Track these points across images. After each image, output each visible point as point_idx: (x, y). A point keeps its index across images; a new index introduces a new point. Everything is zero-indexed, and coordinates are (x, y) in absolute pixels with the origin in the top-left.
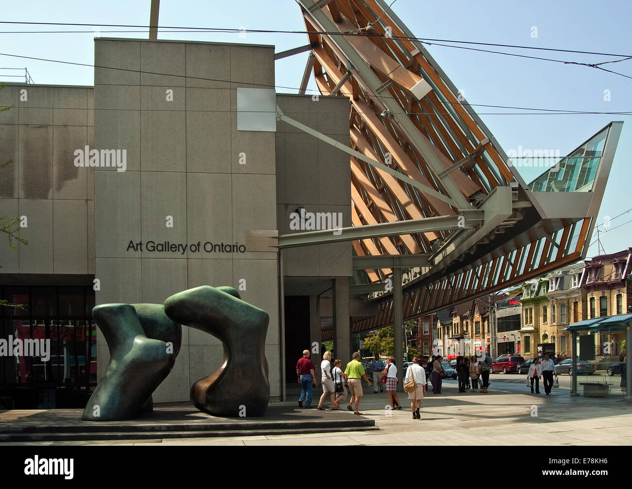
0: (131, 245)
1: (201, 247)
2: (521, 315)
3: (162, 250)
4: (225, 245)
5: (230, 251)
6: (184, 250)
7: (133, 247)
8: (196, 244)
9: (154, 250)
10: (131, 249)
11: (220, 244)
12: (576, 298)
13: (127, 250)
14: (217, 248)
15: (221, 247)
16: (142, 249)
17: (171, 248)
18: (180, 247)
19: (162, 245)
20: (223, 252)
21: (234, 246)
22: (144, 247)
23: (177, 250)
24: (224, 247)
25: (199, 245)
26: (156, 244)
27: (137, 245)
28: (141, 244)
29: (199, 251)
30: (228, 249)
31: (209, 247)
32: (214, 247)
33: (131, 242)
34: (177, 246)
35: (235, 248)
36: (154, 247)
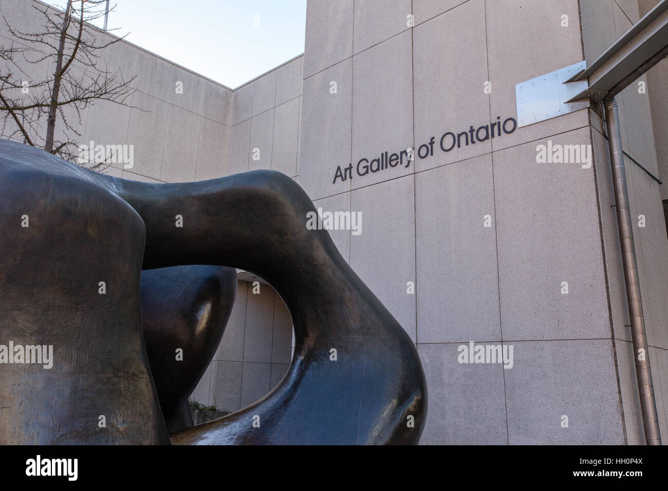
0: (339, 174)
1: (437, 146)
3: (379, 169)
4: (476, 128)
5: (487, 138)
8: (427, 142)
9: (368, 172)
10: (339, 180)
11: (468, 130)
13: (334, 182)
14: (463, 138)
15: (469, 134)
16: (352, 175)
17: (391, 161)
18: (404, 156)
19: (378, 161)
20: (473, 142)
21: (493, 125)
22: (354, 171)
23: (399, 162)
24: (474, 133)
25: (432, 143)
26: (370, 161)
27: (346, 170)
28: (350, 168)
29: (432, 154)
30: (482, 134)
31: (448, 142)
33: (339, 168)
34: (399, 155)
35: (496, 128)
36: (369, 164)
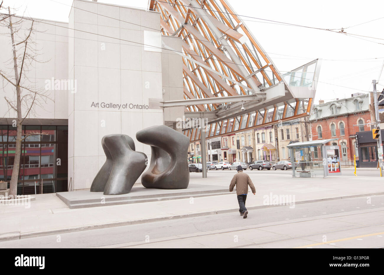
0: (93, 104)
1: (128, 106)
2: (221, 142)
3: (109, 107)
6: (119, 107)
7: (94, 105)
8: (125, 104)
9: (105, 107)
10: (93, 106)
11: (137, 105)
12: (249, 133)
13: (91, 107)
14: (135, 106)
15: (137, 106)
17: (113, 106)
18: (118, 106)
19: (109, 105)
20: (138, 108)
21: (143, 106)
22: (99, 105)
23: (116, 107)
24: (138, 106)
25: (126, 105)
27: (96, 104)
28: (98, 104)
29: (126, 108)
30: (140, 107)
31: (131, 106)
32: (134, 106)
33: (93, 102)
34: (116, 105)
35: (144, 106)
36: (105, 105)
